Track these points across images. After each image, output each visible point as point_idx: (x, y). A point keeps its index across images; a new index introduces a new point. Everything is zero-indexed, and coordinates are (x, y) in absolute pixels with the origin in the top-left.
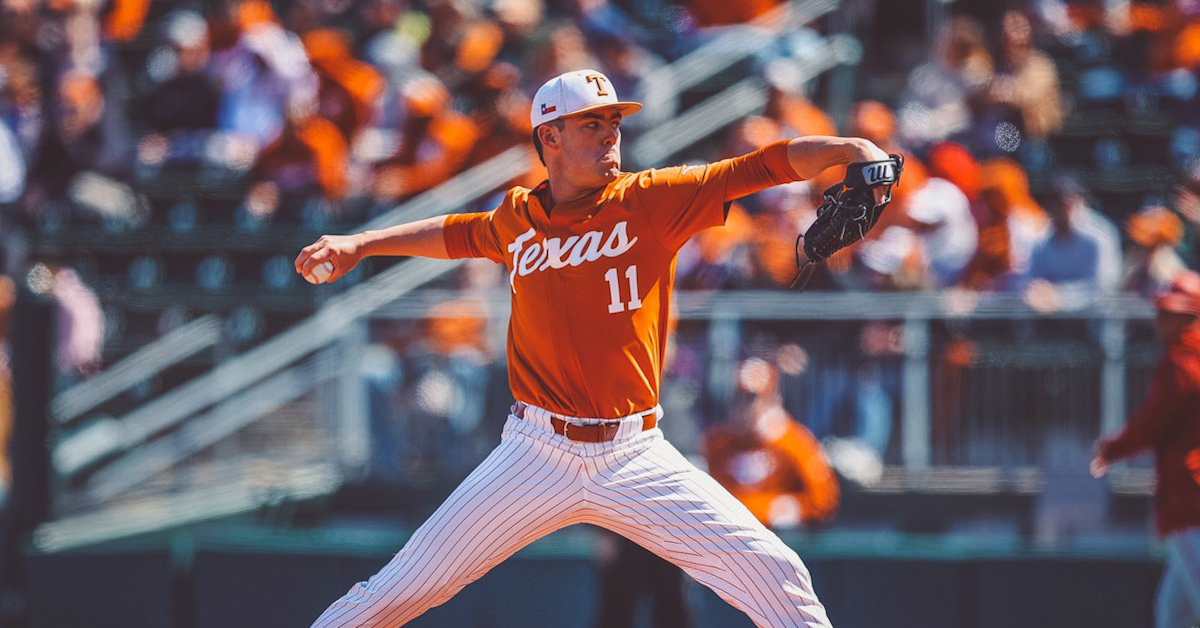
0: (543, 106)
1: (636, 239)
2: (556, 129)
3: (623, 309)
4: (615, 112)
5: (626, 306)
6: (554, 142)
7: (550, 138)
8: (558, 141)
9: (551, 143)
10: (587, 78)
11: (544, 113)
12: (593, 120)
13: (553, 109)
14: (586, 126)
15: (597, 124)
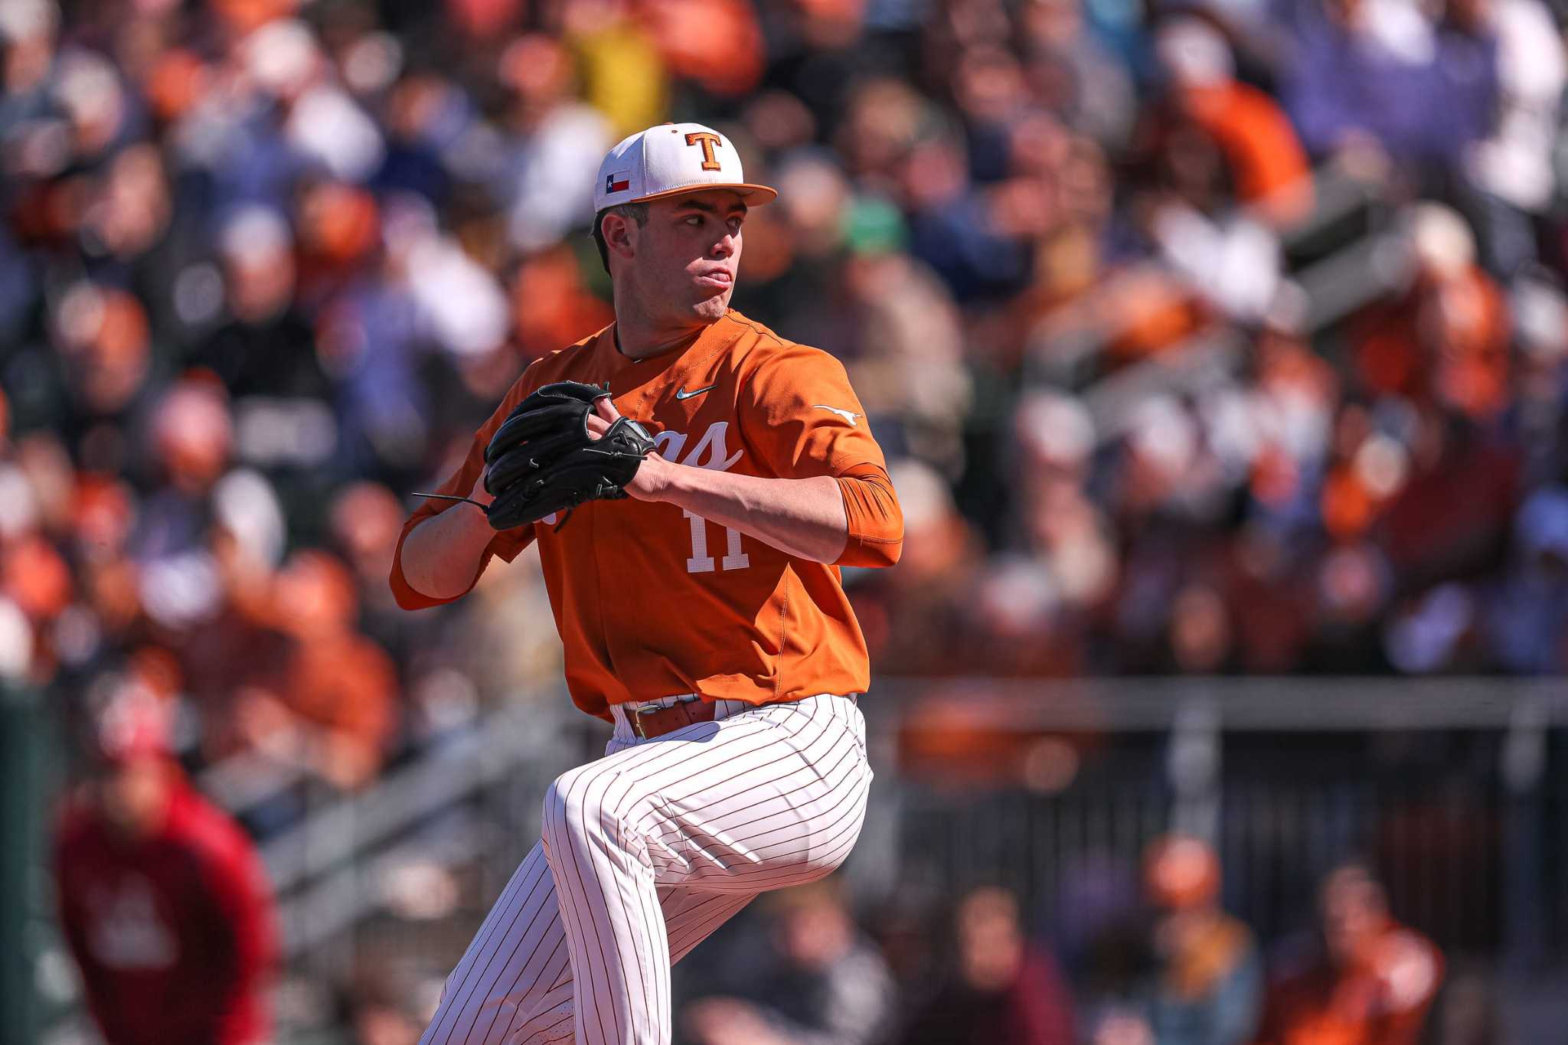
0: (610, 178)
1: (740, 453)
2: (633, 222)
3: (711, 568)
4: (734, 201)
5: (718, 564)
6: (627, 244)
7: (620, 236)
8: (633, 243)
9: (621, 246)
10: (687, 137)
11: (609, 190)
12: (698, 211)
13: (624, 186)
14: (683, 221)
15: (702, 221)
